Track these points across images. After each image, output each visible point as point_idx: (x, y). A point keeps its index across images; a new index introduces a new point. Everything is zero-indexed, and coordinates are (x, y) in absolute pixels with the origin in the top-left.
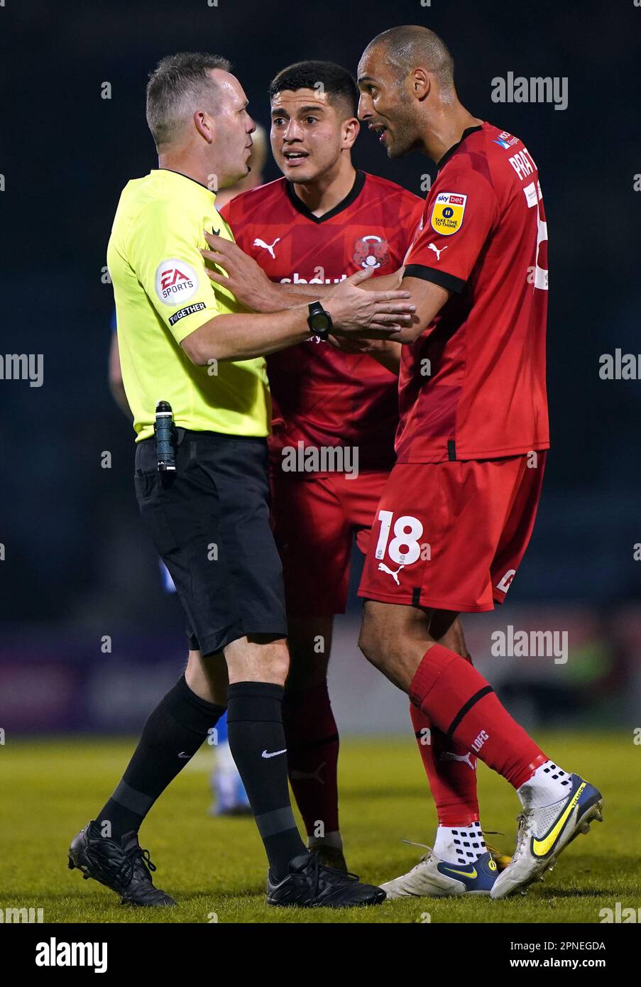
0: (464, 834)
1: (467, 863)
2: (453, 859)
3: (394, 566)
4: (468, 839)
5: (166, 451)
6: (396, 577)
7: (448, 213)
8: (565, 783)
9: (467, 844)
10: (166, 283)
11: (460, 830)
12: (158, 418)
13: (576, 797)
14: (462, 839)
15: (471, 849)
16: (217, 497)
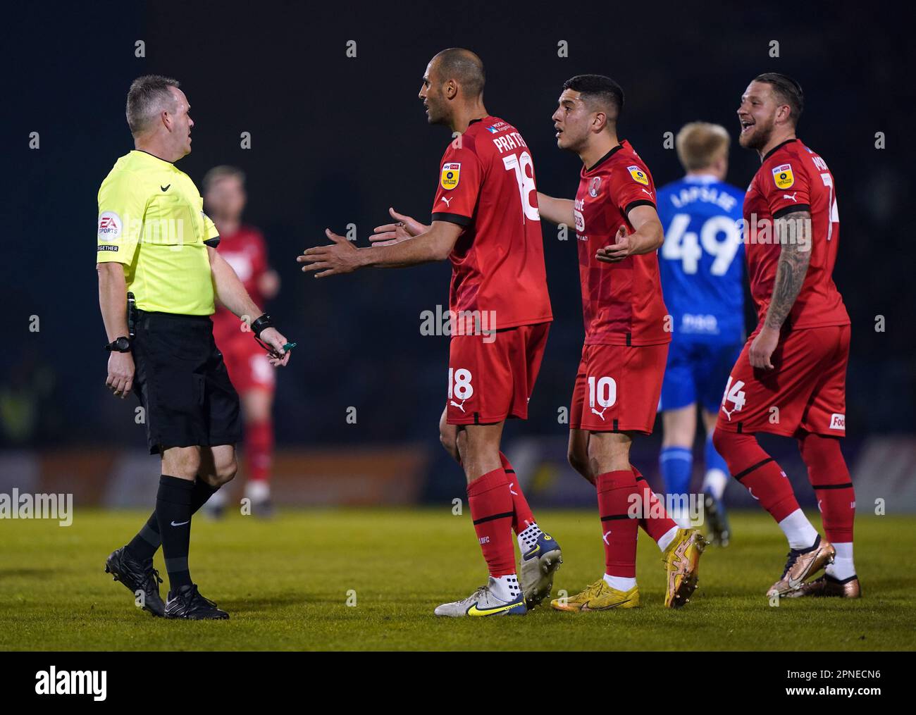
3: (459, 401)
6: (461, 408)
7: (449, 176)
8: (513, 594)
13: (512, 606)
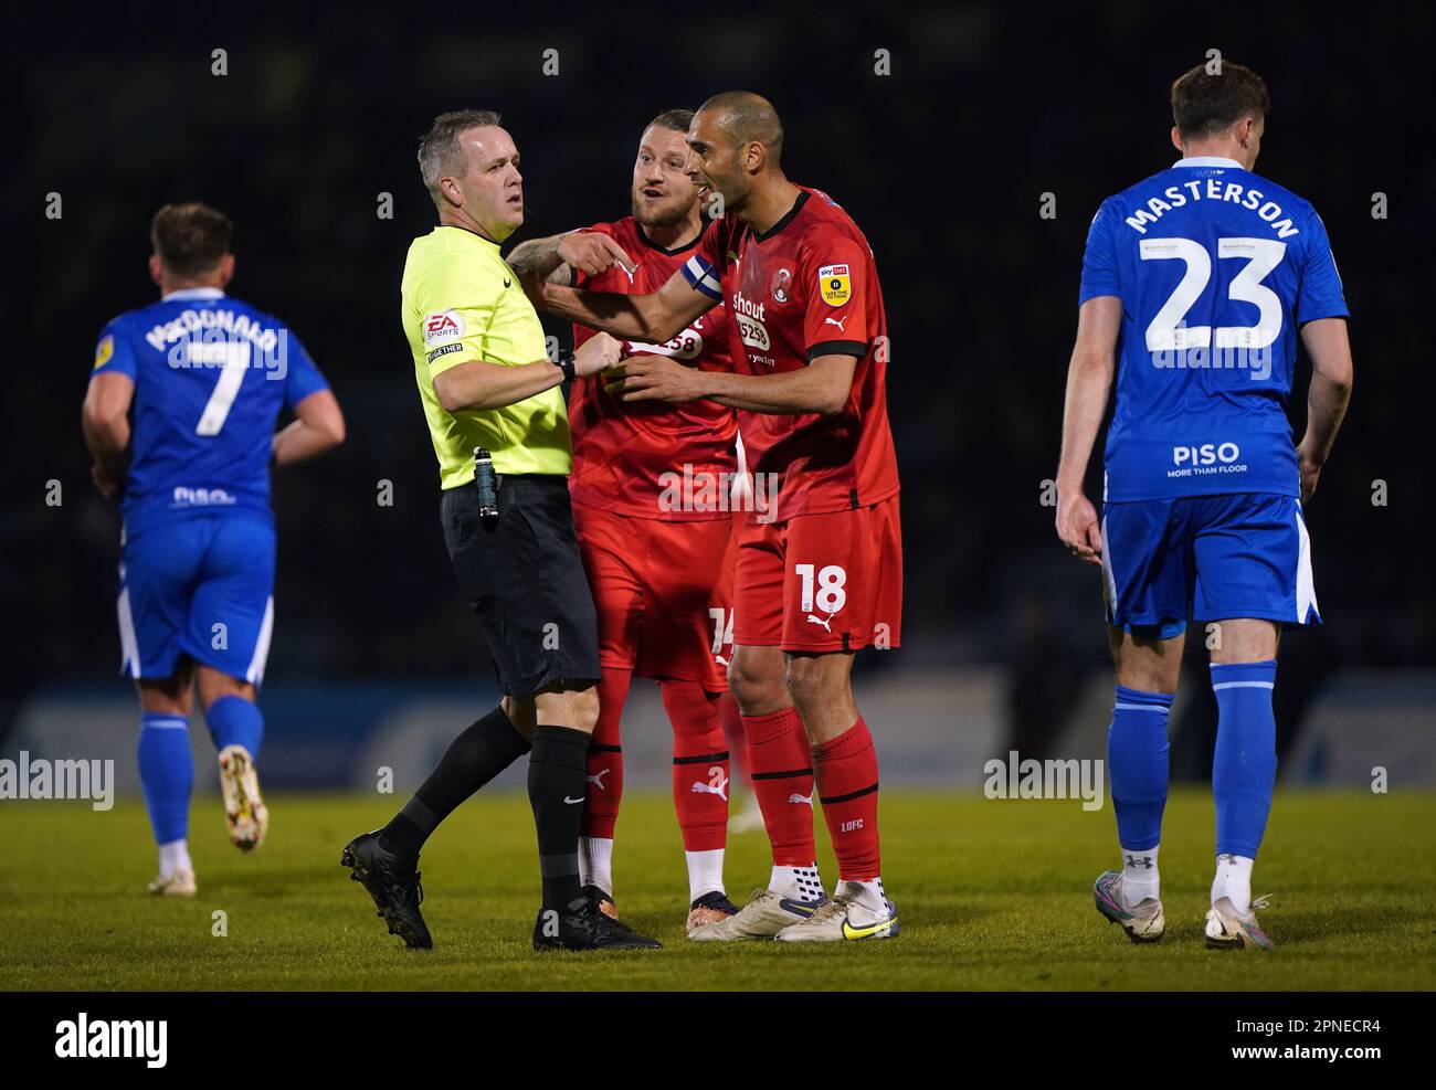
0: (805, 874)
1: (810, 900)
2: (798, 896)
4: (809, 878)
5: (487, 497)
6: (827, 627)
7: (835, 285)
9: (808, 883)
10: (435, 327)
11: (801, 869)
12: (478, 466)
14: (805, 878)
15: (812, 888)
16: (537, 545)
